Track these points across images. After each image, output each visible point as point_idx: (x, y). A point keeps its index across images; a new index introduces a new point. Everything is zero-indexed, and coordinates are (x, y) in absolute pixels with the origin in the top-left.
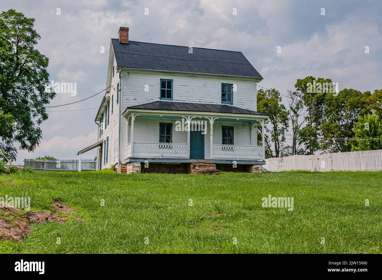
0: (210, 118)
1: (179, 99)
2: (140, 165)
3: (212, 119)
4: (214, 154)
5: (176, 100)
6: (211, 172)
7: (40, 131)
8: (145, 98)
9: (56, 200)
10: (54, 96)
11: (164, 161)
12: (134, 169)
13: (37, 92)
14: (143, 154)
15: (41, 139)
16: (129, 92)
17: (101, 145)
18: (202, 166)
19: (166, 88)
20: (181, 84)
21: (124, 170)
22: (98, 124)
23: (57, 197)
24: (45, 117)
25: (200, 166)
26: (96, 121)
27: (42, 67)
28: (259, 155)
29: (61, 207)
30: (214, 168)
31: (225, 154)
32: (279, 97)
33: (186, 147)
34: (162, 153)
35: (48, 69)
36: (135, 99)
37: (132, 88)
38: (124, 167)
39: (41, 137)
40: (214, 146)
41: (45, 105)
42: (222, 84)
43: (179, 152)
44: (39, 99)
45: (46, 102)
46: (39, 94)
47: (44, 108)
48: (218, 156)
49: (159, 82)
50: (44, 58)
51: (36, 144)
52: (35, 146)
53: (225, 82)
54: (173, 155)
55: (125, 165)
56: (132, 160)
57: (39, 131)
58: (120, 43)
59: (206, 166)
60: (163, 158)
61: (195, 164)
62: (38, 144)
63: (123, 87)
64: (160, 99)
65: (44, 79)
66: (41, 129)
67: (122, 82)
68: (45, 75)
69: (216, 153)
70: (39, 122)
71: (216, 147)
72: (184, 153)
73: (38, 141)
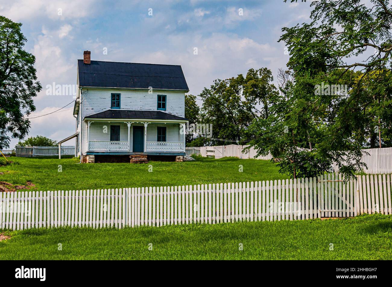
0: (145, 123)
1: (125, 108)
2: (94, 157)
3: (146, 123)
4: (147, 148)
5: (123, 109)
6: (141, 162)
7: (29, 121)
8: (100, 107)
9: (28, 181)
10: (40, 90)
11: (111, 154)
12: (90, 159)
13: (26, 87)
14: (96, 149)
15: (29, 128)
16: (89, 104)
17: (77, 136)
18: (137, 157)
19: (115, 100)
20: (126, 97)
21: (85, 160)
22: (76, 118)
23: (29, 179)
24: (33, 109)
25: (136, 157)
26: (74, 115)
27: (29, 64)
28: (181, 148)
29: (30, 184)
30: (145, 159)
31: (155, 148)
32: (271, 76)
33: (127, 144)
34: (109, 148)
35: (35, 66)
36: (92, 109)
37: (90, 101)
38: (85, 158)
39: (30, 126)
40: (147, 143)
41: (33, 98)
42: (158, 95)
43: (122, 147)
44: (28, 92)
45: (34, 95)
46: (28, 88)
47: (32, 101)
48: (150, 150)
49: (110, 95)
50: (31, 56)
51: (26, 133)
52: (25, 134)
53: (160, 94)
54: (118, 150)
55: (86, 156)
56: (89, 153)
57: (27, 122)
58: (84, 63)
59: (140, 157)
60: (110, 151)
61: (132, 156)
62: (27, 133)
63: (84, 100)
64: (111, 108)
65: (32, 75)
66: (29, 120)
67: (83, 97)
68: (32, 71)
69: (149, 148)
70: (28, 113)
71: (149, 143)
72: (125, 148)
73: (27, 130)
